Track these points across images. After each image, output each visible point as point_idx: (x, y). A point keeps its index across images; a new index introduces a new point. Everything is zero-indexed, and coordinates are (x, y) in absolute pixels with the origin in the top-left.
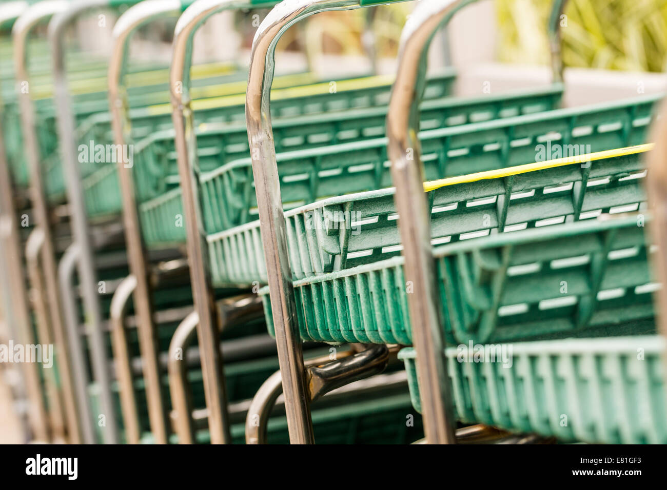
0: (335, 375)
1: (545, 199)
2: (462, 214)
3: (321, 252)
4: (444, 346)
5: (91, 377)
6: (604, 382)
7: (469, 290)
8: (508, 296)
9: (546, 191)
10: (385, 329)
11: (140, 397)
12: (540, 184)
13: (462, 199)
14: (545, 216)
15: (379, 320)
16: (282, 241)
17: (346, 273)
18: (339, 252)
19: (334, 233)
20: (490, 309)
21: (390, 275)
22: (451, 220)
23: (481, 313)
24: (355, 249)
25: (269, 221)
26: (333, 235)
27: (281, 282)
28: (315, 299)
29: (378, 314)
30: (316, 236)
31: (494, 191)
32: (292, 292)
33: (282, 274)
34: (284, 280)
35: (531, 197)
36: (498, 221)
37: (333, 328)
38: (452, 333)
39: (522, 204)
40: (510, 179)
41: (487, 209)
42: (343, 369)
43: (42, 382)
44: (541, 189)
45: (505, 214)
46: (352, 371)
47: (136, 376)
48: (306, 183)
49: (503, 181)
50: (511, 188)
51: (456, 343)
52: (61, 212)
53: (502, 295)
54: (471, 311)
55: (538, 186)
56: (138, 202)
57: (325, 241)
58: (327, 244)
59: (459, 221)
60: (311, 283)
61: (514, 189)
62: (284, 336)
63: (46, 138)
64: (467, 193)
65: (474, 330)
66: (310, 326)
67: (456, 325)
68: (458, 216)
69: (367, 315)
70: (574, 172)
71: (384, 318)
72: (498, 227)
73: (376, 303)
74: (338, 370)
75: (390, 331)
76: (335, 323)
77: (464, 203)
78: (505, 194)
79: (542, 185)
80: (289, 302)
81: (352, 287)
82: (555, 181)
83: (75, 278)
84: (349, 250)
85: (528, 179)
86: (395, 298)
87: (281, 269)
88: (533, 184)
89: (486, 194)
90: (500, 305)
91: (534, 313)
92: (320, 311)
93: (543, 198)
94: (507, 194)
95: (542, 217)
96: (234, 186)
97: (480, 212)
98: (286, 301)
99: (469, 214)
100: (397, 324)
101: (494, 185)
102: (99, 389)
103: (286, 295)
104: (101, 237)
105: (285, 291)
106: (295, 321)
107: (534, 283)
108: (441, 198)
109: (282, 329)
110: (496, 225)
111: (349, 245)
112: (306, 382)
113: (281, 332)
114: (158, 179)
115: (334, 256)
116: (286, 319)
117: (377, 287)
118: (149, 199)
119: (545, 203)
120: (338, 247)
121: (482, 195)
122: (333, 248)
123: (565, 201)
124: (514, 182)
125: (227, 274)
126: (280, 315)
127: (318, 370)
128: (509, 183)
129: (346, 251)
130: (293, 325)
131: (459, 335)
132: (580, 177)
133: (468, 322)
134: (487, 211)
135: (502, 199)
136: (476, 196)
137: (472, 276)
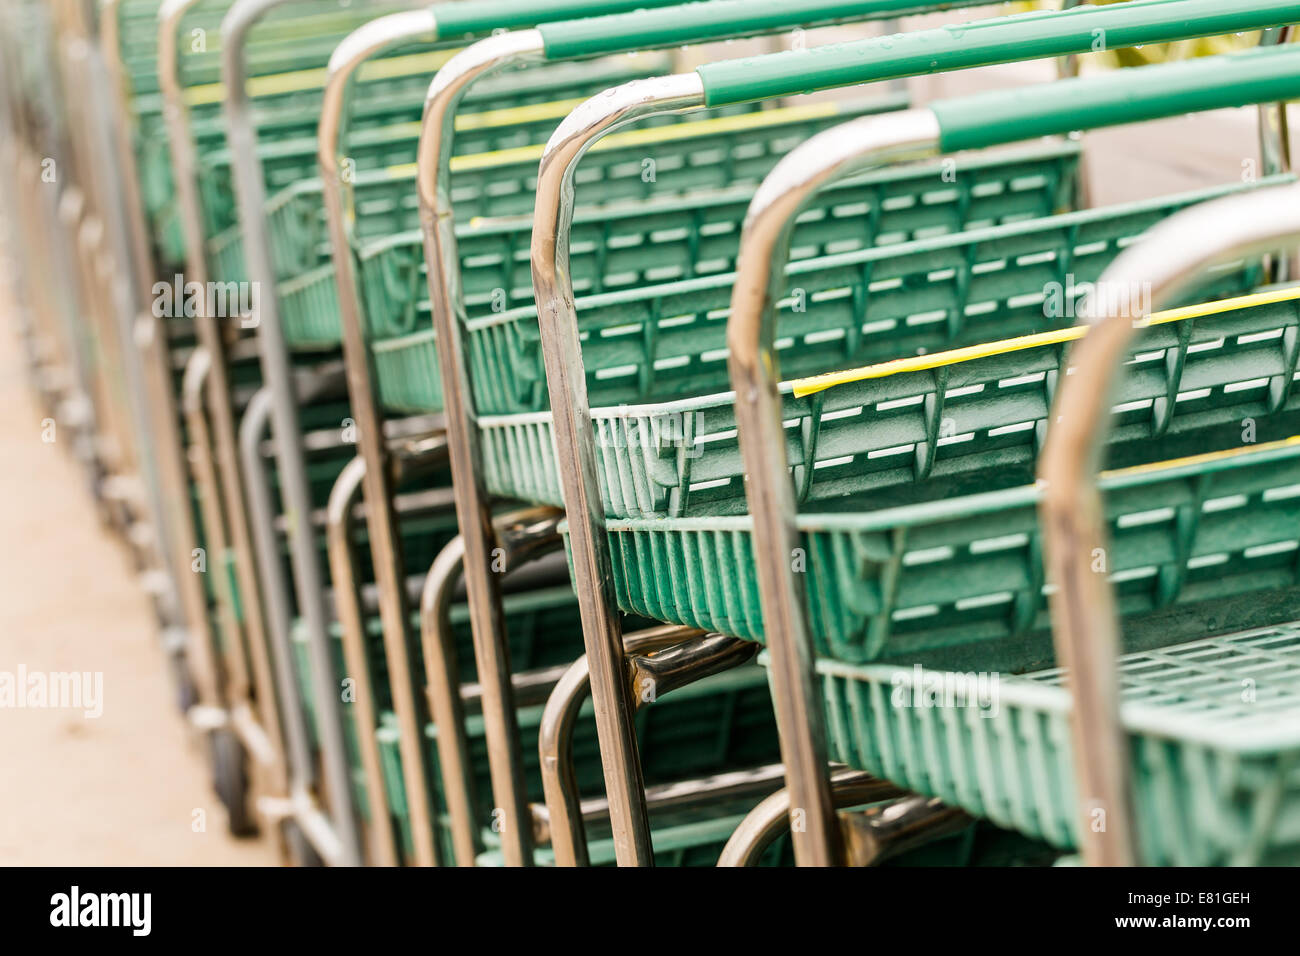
0: (674, 668)
1: (1002, 395)
2: (870, 421)
3: (651, 484)
4: (813, 658)
5: (294, 610)
6: (1020, 742)
7: (848, 587)
8: (907, 594)
9: (1003, 384)
10: (738, 619)
11: (375, 646)
12: (991, 375)
13: (867, 402)
14: (1001, 423)
15: (729, 605)
16: (588, 465)
17: (685, 525)
18: (676, 483)
19: (669, 453)
20: (879, 613)
21: (743, 541)
22: (852, 431)
23: (867, 621)
24: (702, 479)
25: (568, 432)
26: (667, 458)
27: (588, 527)
28: (640, 556)
29: (728, 595)
30: (642, 455)
31: (919, 388)
32: (605, 541)
33: (591, 515)
34: (593, 524)
35: (980, 393)
36: (926, 431)
37: (666, 603)
38: (825, 642)
39: (966, 404)
40: (943, 371)
41: (909, 413)
42: (687, 657)
43: (211, 604)
44: (995, 383)
45: (937, 422)
46: (701, 661)
47: (368, 613)
48: (638, 337)
49: (933, 373)
50: (944, 384)
51: (829, 655)
52: (245, 350)
53: (896, 594)
54: (854, 616)
55: (989, 378)
56: (369, 340)
57: (655, 467)
58: (659, 473)
59: (866, 433)
60: (634, 530)
61: (950, 385)
62: (593, 610)
63: (214, 200)
64: (876, 392)
65: (859, 639)
66: (634, 594)
67: (832, 633)
68: (862, 424)
69: (714, 593)
70: (1045, 357)
71: (738, 601)
72: (927, 440)
73: (725, 578)
74: (677, 661)
75: (745, 621)
76: (669, 595)
77: (873, 406)
78: (936, 392)
79: (995, 378)
80: (600, 559)
81: (692, 547)
82: (1015, 370)
83: (267, 433)
84: (691, 480)
85: (972, 369)
86: (751, 575)
87: (588, 507)
88: (981, 376)
89: (905, 393)
90: (894, 609)
91: (949, 615)
92: (647, 573)
93: (997, 394)
94: (940, 391)
95: (997, 424)
96: (522, 346)
97: (899, 417)
98: (597, 556)
99: (882, 422)
100: (755, 615)
101: (919, 379)
102: (306, 631)
103: (596, 547)
104: (310, 381)
105: (595, 540)
106: (610, 587)
107: (944, 574)
108: (835, 400)
109: (590, 600)
110: (924, 438)
111: (692, 472)
112: (628, 680)
113: (587, 605)
114: (403, 306)
115: (669, 490)
116: (597, 584)
117: (726, 555)
118: (387, 336)
119: (1001, 402)
120: (675, 475)
121: (899, 395)
122: (667, 478)
123: (1033, 398)
124: (950, 374)
125: (512, 483)
126: (587, 578)
127: (647, 661)
128: (942, 377)
129: (687, 481)
130: (608, 594)
131: (837, 646)
132: (1055, 365)
133: (848, 631)
134: (910, 416)
135: (931, 399)
136: (889, 397)
137: (851, 566)
